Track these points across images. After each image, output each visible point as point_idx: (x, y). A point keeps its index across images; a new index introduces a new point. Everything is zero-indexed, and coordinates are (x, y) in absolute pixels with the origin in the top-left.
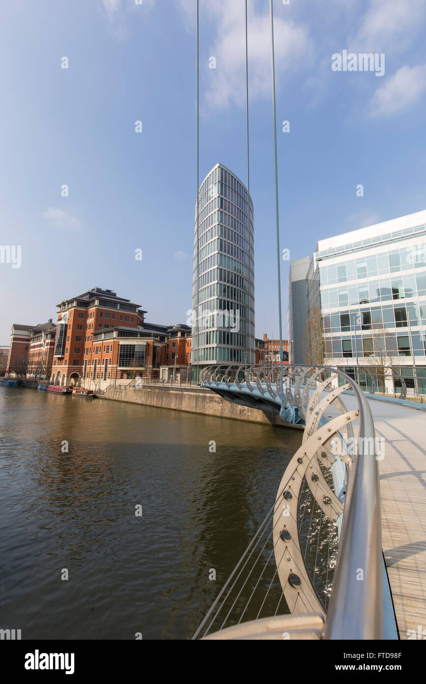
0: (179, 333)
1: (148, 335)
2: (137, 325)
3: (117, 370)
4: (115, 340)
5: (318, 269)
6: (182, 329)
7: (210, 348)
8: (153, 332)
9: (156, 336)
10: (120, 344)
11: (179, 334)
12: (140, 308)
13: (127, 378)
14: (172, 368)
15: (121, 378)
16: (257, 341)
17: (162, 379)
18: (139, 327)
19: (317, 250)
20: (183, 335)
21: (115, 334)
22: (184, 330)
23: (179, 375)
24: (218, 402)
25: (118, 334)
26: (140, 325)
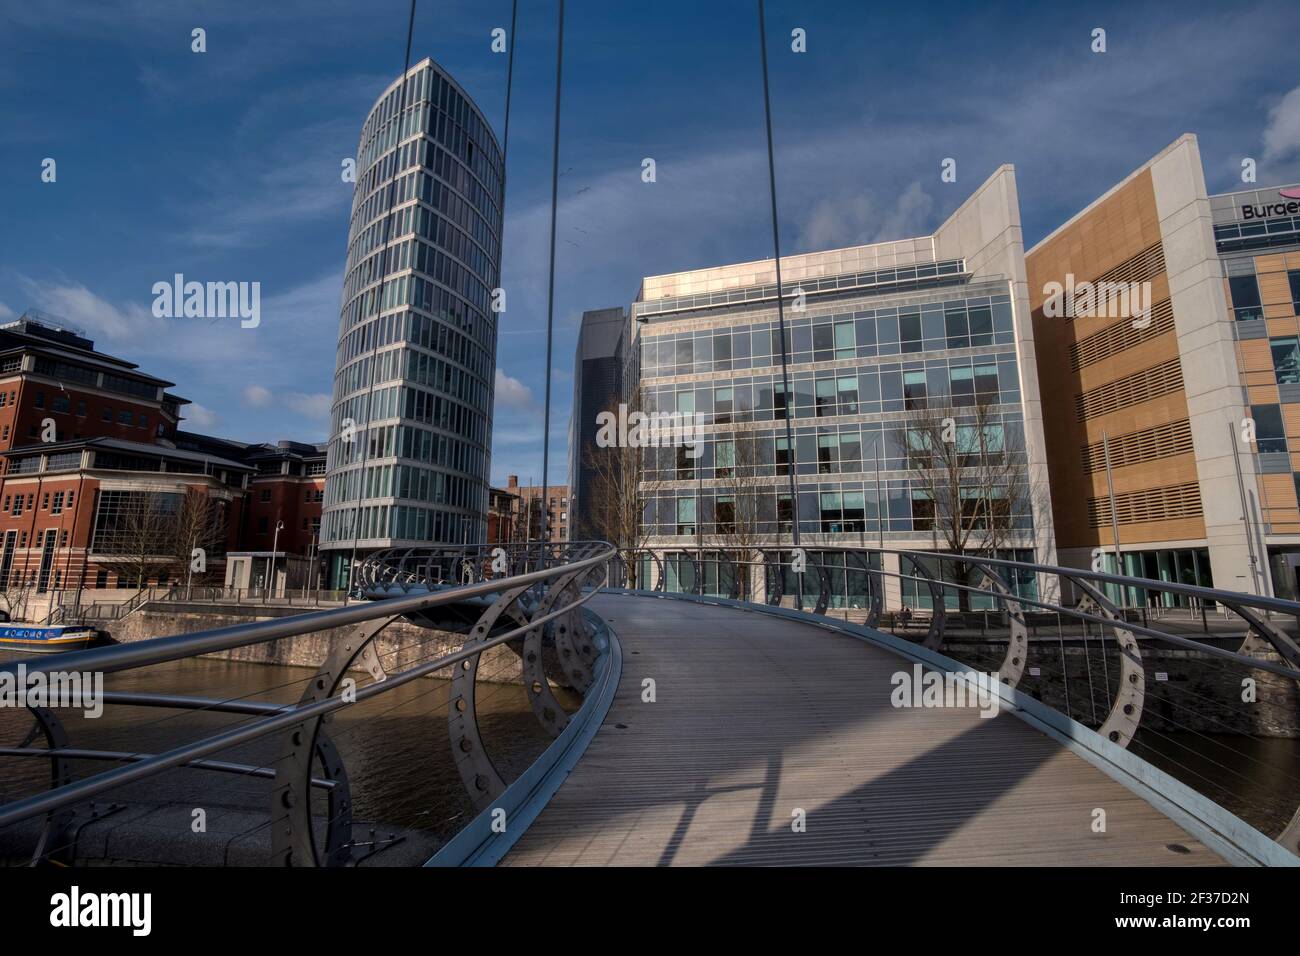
0: (284, 465)
1: (194, 467)
2: (158, 436)
3: (86, 562)
4: (85, 477)
5: (639, 340)
6: (293, 455)
7: (376, 508)
8: (208, 458)
9: (216, 470)
10: (102, 487)
11: (285, 469)
12: (167, 390)
13: (120, 586)
14: (264, 559)
15: (98, 586)
16: (494, 492)
17: (232, 587)
18: (164, 442)
19: (639, 298)
20: (295, 469)
21: (85, 460)
22: (300, 457)
23: (282, 577)
24: (390, 641)
25: (97, 460)
26: (164, 436)
